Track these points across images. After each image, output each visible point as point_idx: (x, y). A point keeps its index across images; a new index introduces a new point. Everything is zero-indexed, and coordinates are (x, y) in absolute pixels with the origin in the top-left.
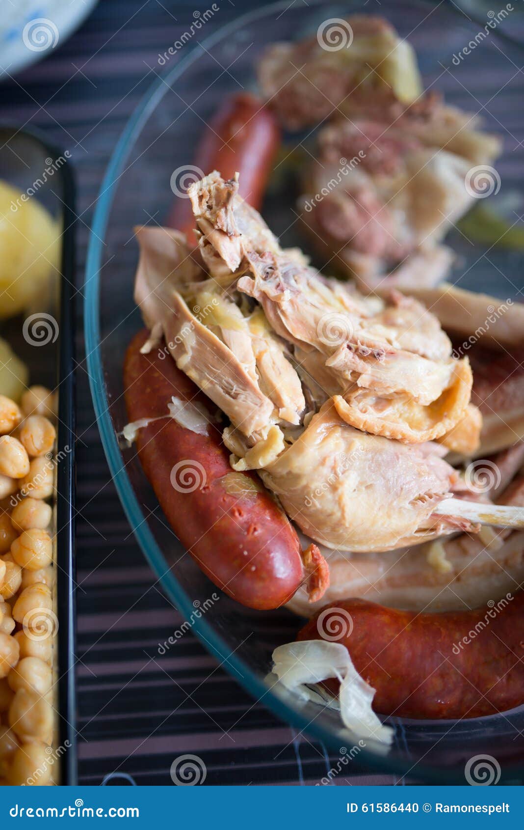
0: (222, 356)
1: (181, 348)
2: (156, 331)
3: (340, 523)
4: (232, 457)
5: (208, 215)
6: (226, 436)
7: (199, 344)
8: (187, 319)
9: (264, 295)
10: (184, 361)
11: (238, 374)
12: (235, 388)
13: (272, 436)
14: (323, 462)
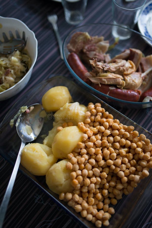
0: (110, 78)
1: (104, 82)
2: (99, 83)
3: (136, 84)
4: (120, 88)
5: (95, 65)
6: (118, 86)
7: (106, 79)
8: (102, 78)
9: (108, 69)
10: (106, 83)
11: (114, 79)
12: (115, 80)
13: (123, 82)
14: (130, 80)
